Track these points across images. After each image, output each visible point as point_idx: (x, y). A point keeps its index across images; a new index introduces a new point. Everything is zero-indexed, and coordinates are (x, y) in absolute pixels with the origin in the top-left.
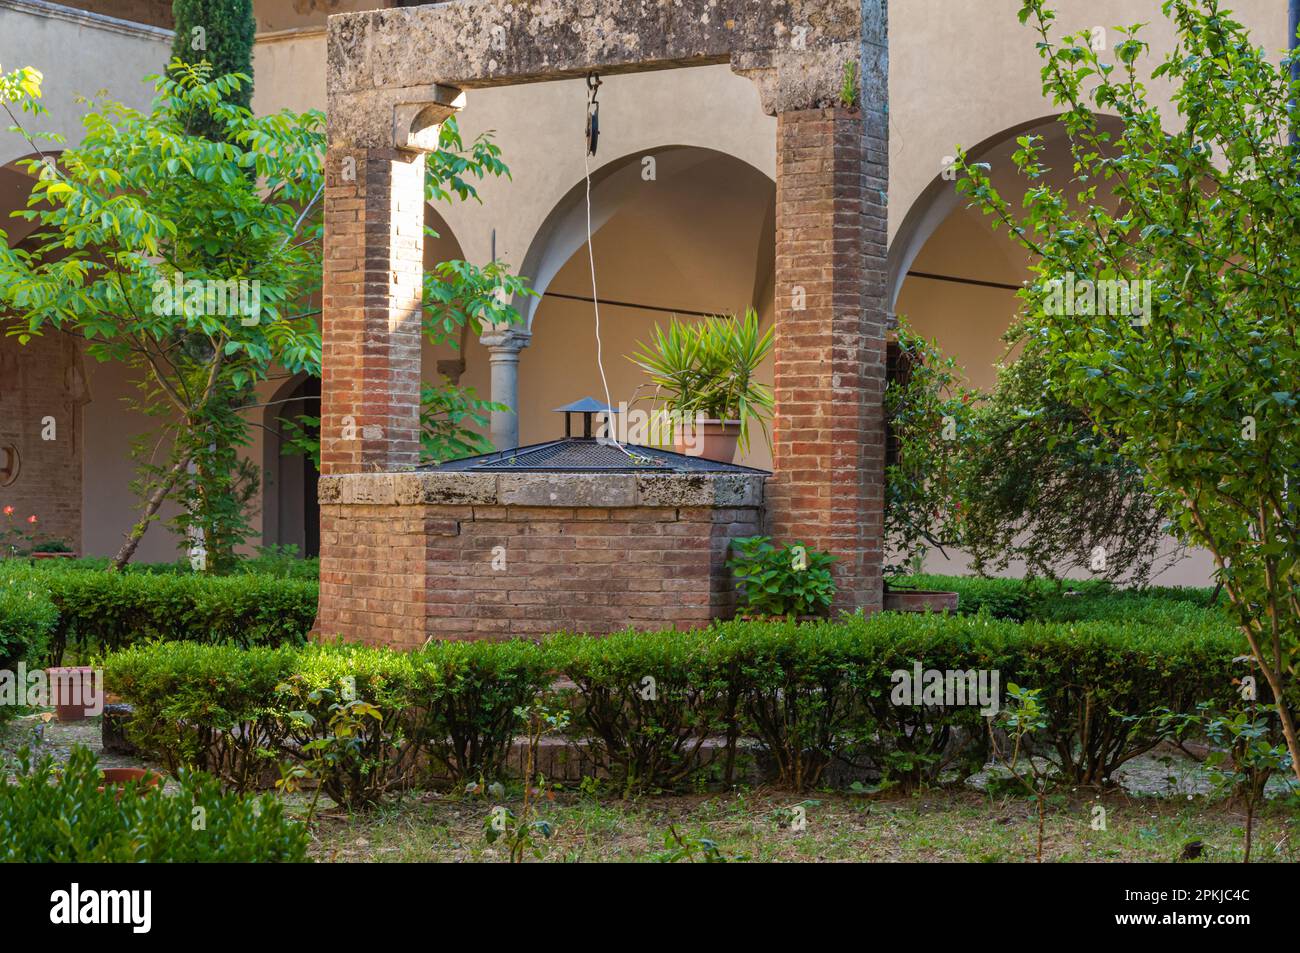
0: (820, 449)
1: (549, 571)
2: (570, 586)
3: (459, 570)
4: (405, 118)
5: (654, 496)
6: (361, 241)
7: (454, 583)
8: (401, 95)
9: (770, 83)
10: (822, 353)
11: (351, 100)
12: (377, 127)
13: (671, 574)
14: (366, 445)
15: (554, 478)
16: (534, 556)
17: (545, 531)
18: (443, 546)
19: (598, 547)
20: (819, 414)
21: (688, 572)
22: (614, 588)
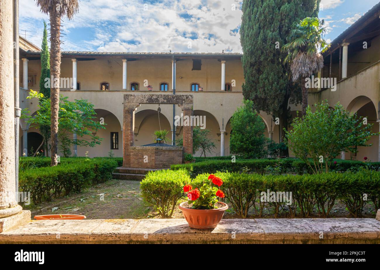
0: (190, 144)
1: (167, 157)
2: (169, 158)
3: (158, 157)
4: (135, 107)
5: (177, 149)
6: (130, 120)
7: (158, 158)
8: (134, 104)
9: (182, 107)
10: (190, 135)
11: (127, 104)
12: (131, 107)
13: (178, 157)
14: (131, 143)
15: (168, 147)
16: (166, 155)
17: (167, 153)
18: (157, 154)
19: (172, 154)
20: (189, 141)
21: (180, 157)
22: (173, 158)
